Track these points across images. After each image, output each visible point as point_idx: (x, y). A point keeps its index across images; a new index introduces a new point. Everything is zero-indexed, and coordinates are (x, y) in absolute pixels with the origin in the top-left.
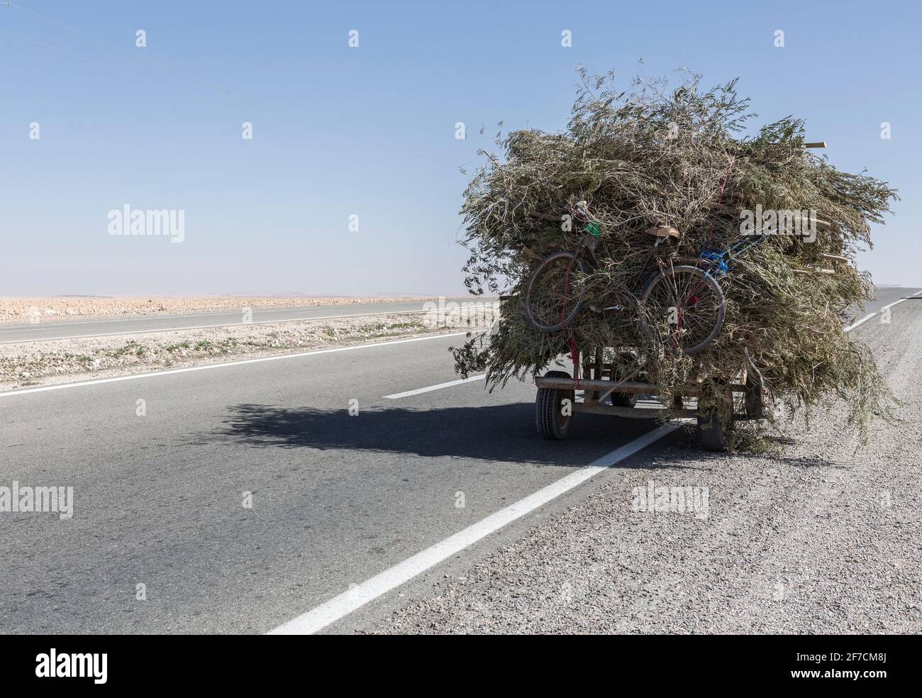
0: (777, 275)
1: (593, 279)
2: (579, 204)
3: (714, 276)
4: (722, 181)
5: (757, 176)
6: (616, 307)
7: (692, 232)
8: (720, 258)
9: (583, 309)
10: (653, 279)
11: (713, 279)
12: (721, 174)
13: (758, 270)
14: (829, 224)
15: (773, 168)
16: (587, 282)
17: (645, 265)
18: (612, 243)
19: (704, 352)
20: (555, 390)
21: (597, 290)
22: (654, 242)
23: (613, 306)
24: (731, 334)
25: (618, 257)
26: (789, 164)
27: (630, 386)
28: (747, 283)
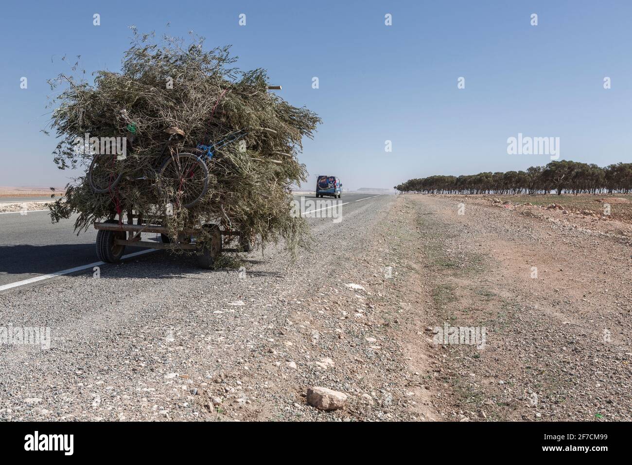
0: (242, 161)
1: (129, 159)
2: (122, 111)
4: (214, 103)
5: (235, 101)
6: (144, 178)
7: (193, 133)
8: (209, 149)
9: (123, 179)
10: (166, 161)
11: (202, 161)
12: (214, 99)
13: (230, 157)
14: (276, 132)
15: (245, 98)
16: (126, 161)
17: (162, 152)
18: (143, 138)
19: (196, 207)
20: (108, 231)
21: (132, 166)
22: (169, 138)
23: (142, 177)
24: (211, 195)
25: (147, 146)
26: (255, 95)
28: (224, 165)
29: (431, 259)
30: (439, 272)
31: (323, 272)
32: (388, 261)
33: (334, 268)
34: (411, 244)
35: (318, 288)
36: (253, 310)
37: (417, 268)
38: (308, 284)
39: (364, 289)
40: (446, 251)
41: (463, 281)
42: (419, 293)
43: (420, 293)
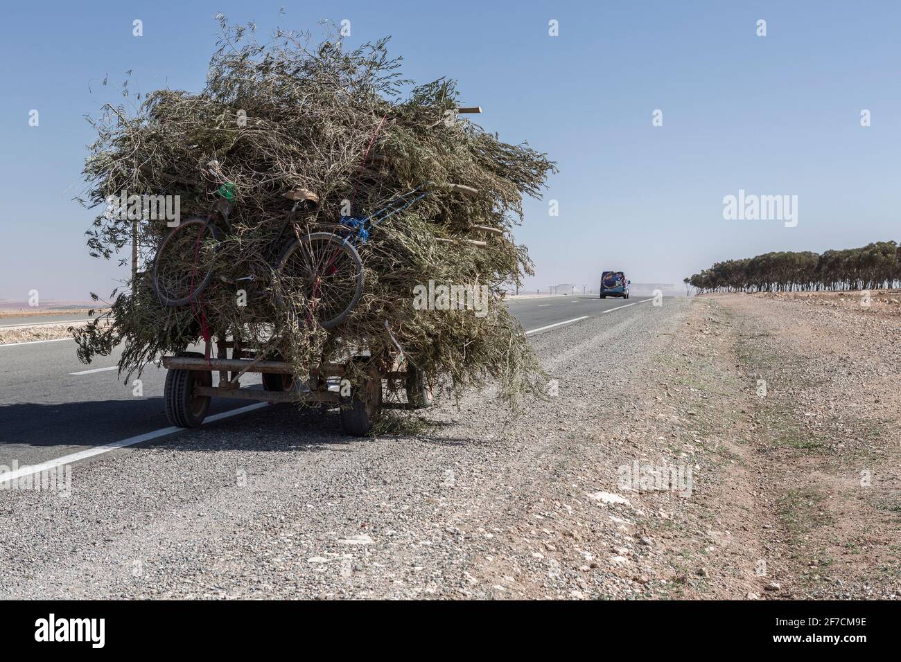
0: (419, 243)
1: (224, 246)
2: (210, 164)
3: (353, 244)
4: (367, 144)
5: (403, 139)
6: (249, 278)
7: (333, 197)
8: (360, 224)
9: (215, 280)
10: (289, 247)
11: (351, 246)
12: (366, 136)
13: (399, 237)
14: (476, 191)
15: (420, 131)
16: (218, 249)
17: (281, 232)
18: (247, 208)
19: (342, 326)
20: (186, 370)
21: (229, 258)
22: (292, 207)
23: (248, 276)
24: (369, 305)
25: (253, 222)
26: (437, 126)
27: (266, 365)
28: (389, 252)
29: (772, 436)
30: (790, 461)
31: (539, 469)
32: (678, 440)
33: (562, 458)
34: (726, 402)
35: (529, 504)
36: (392, 554)
37: (741, 455)
38: (507, 496)
39: (628, 503)
40: (802, 416)
41: (843, 479)
42: (747, 510)
43: (751, 508)
